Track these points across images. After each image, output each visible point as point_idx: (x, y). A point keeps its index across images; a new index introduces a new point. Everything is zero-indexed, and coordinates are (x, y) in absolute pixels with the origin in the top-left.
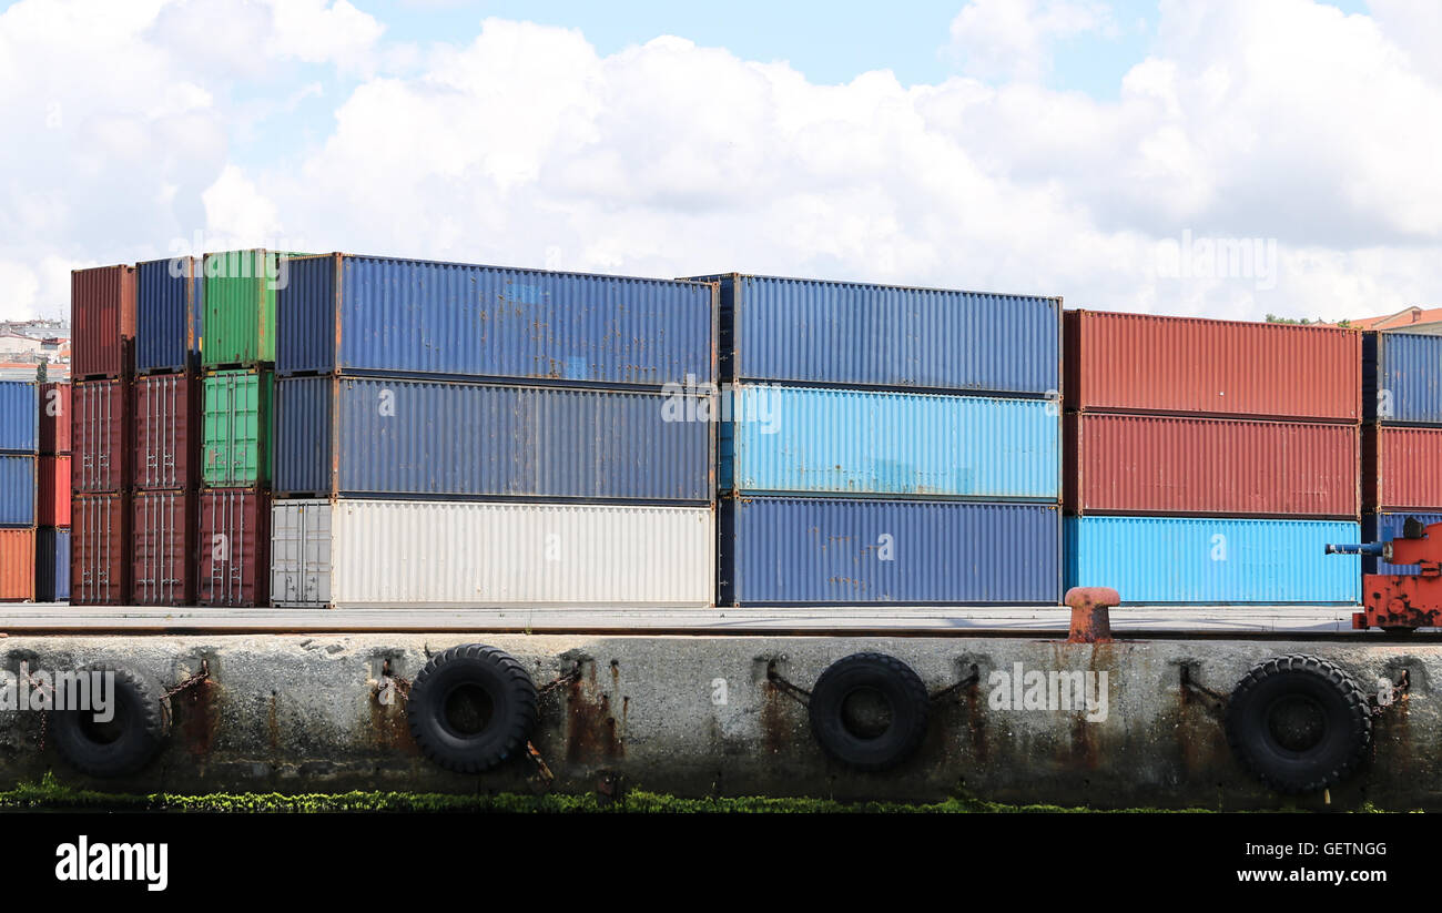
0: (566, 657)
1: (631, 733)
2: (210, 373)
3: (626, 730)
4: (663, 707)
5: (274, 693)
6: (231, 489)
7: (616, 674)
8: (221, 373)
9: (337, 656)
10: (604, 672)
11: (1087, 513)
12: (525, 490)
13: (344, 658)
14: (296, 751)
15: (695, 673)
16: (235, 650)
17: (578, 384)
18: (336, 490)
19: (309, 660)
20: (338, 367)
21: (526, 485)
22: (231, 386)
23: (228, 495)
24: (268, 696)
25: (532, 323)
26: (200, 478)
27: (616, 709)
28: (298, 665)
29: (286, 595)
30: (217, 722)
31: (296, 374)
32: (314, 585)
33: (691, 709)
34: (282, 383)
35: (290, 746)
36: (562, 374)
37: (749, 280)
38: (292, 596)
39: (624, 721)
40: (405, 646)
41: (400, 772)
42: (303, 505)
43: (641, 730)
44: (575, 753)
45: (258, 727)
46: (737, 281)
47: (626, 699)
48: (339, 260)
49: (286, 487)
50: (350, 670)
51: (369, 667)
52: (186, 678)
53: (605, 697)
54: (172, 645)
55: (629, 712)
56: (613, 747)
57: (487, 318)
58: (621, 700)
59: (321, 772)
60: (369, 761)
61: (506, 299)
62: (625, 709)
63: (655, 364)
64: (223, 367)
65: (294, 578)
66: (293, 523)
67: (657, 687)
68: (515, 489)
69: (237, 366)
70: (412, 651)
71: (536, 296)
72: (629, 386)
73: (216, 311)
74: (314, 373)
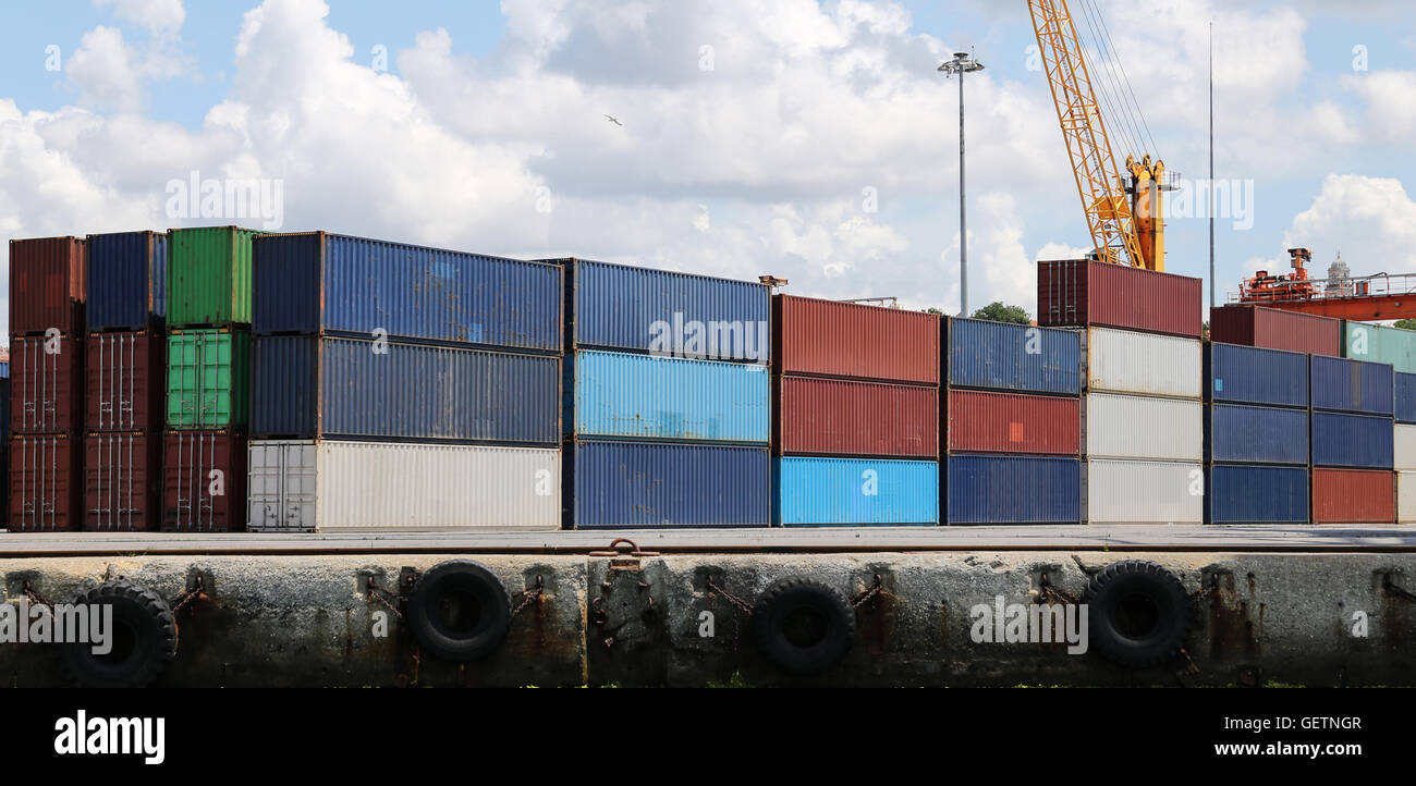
0: (1205, 570)
1: (1267, 634)
2: (174, 332)
3: (1262, 632)
4: (1295, 612)
5: (943, 603)
6: (199, 430)
7: (1252, 585)
8: (187, 331)
9: (998, 571)
10: (1241, 584)
11: (786, 454)
12: (443, 434)
13: (1008, 572)
14: (965, 651)
15: (1322, 584)
16: (907, 565)
17: (477, 346)
18: (320, 433)
19: (976, 574)
20: (322, 328)
21: (443, 430)
22: (199, 343)
23: (197, 437)
24: (939, 604)
25: (448, 295)
26: (164, 422)
27: (1254, 613)
28: (967, 577)
29: (265, 522)
30: (893, 627)
31: (274, 334)
32: (296, 513)
33: (1319, 613)
34: (259, 342)
35: (960, 647)
36: (467, 338)
37: (584, 263)
38: (271, 522)
39: (1261, 623)
40: (1062, 562)
41: (1060, 669)
42: (283, 445)
43: (1276, 631)
44: (1218, 650)
45: (930, 631)
46: (576, 263)
47: (1262, 605)
48: (323, 237)
49: (265, 429)
50: (1013, 582)
51: (1030, 580)
52: (863, 590)
53: (1243, 604)
54: (846, 561)
55: (1265, 616)
56: (1251, 646)
57: (419, 290)
58: (1257, 606)
59: (988, 669)
60: (1032, 659)
61: (431, 274)
62: (1261, 613)
63: (525, 331)
64: (189, 326)
65: (273, 506)
66: (272, 462)
67: (1289, 595)
68: (437, 432)
69: (209, 326)
70: (1068, 566)
71: (451, 273)
72: (509, 349)
73: (182, 278)
74: (297, 333)
